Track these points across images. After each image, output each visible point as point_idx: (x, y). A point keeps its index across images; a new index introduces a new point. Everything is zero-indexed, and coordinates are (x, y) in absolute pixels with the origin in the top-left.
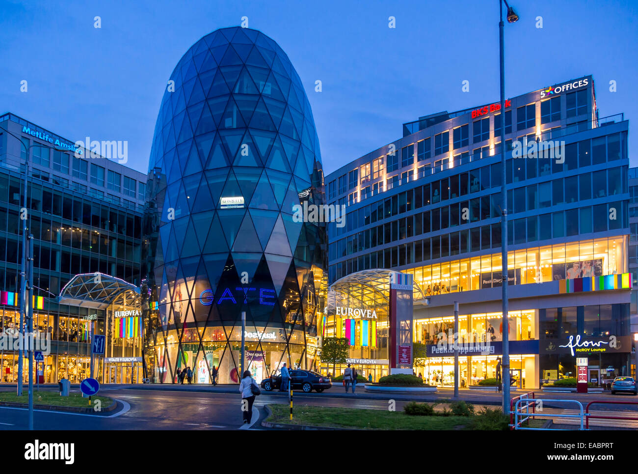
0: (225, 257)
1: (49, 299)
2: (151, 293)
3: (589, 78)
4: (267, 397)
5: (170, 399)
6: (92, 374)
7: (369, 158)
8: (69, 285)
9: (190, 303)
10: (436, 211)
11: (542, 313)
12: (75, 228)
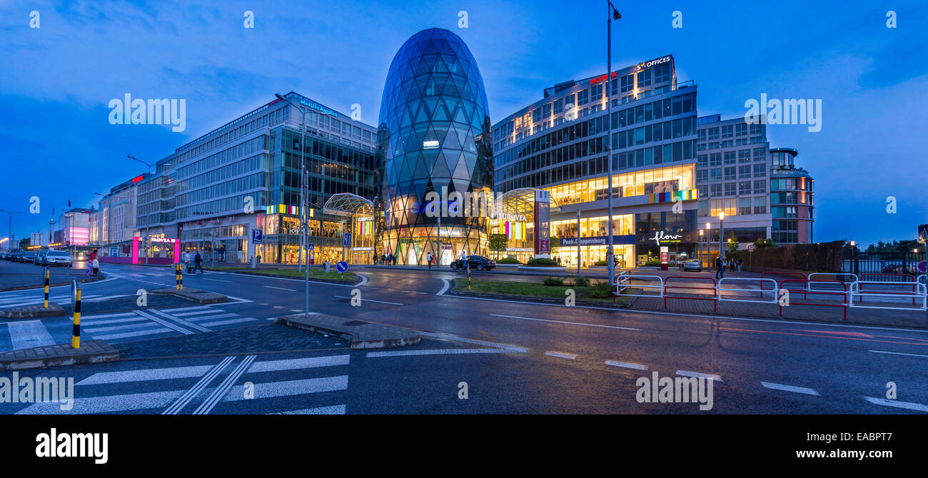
0: (427, 181)
1: (317, 210)
2: (380, 206)
3: (671, 56)
4: (455, 273)
5: (392, 275)
6: (343, 259)
7: (521, 113)
8: (329, 201)
9: (405, 211)
10: (566, 148)
11: (637, 217)
12: (333, 164)
